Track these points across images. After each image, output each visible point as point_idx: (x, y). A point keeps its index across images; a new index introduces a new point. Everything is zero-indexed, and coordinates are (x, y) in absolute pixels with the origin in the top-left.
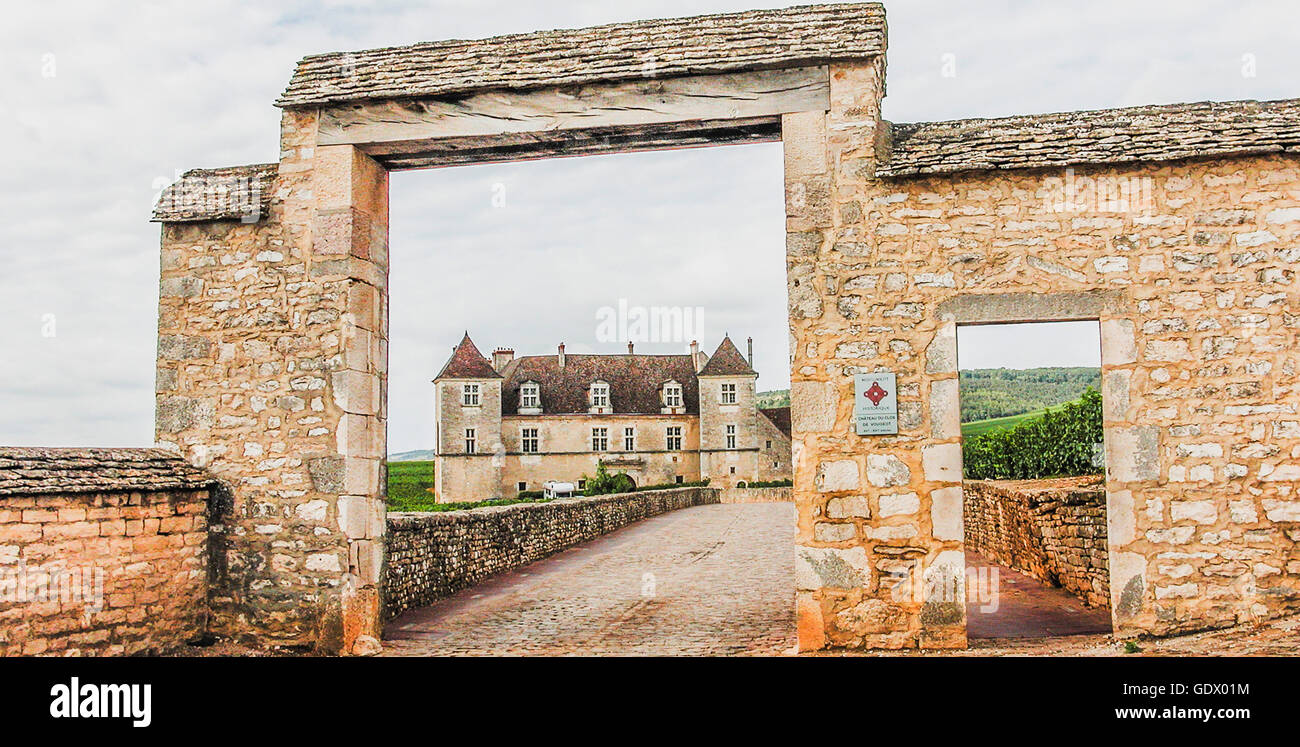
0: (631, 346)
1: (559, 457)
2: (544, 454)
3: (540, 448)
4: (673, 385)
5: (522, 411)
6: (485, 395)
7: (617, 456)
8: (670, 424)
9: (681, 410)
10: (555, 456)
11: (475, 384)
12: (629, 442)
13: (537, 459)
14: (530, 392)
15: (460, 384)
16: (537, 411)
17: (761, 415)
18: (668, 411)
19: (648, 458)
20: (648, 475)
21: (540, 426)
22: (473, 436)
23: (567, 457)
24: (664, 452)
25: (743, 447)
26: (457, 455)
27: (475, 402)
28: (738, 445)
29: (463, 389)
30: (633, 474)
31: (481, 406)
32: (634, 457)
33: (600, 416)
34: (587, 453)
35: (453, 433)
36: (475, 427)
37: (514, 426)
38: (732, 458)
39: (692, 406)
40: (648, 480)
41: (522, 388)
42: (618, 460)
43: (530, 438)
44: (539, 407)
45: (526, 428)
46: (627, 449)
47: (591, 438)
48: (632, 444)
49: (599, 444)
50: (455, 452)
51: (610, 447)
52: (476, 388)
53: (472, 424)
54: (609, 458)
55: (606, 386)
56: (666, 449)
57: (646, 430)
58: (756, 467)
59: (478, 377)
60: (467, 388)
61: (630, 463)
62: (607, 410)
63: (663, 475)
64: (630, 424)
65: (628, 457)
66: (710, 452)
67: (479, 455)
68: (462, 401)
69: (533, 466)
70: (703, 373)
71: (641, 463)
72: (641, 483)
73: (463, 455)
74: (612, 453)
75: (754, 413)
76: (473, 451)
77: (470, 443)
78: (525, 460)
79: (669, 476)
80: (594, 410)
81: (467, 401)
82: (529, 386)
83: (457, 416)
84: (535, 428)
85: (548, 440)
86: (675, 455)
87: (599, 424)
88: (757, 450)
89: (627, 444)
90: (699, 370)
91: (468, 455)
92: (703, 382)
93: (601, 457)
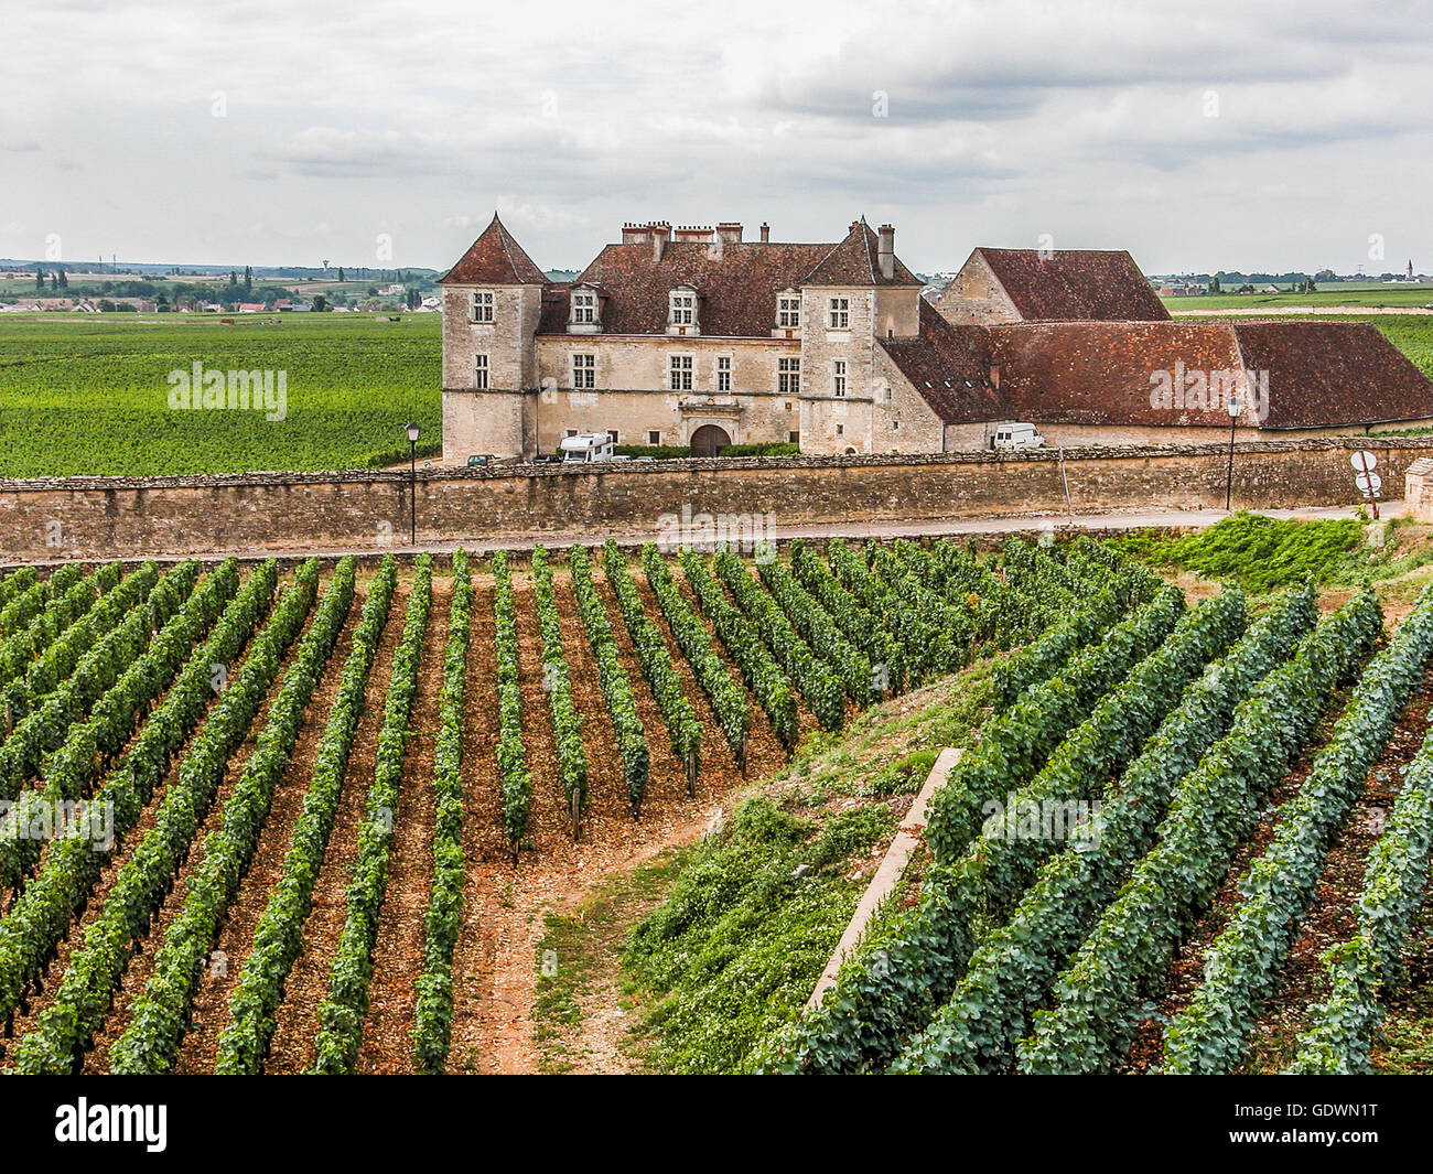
0: (765, 229)
1: (622, 396)
2: (602, 392)
3: (598, 383)
4: (789, 295)
5: (574, 329)
6: (500, 307)
7: (704, 398)
8: (784, 353)
10: (617, 396)
11: (488, 292)
12: (724, 379)
13: (592, 398)
14: (586, 303)
15: (469, 292)
16: (591, 329)
17: (879, 349)
18: (781, 334)
19: (750, 403)
20: (750, 428)
21: (596, 351)
22: (485, 365)
23: (634, 400)
24: (773, 395)
25: (854, 396)
26: (463, 391)
27: (489, 317)
28: (848, 394)
29: (471, 299)
30: (728, 425)
31: (495, 324)
32: (729, 401)
33: (681, 340)
34: (662, 392)
35: (458, 360)
36: (487, 353)
37: (561, 350)
38: (839, 411)
40: (749, 435)
41: (573, 295)
42: (705, 405)
43: (584, 368)
44: (596, 324)
45: (578, 353)
46: (721, 388)
47: (668, 369)
48: (728, 382)
49: (681, 381)
50: (461, 386)
51: (695, 385)
52: (489, 298)
53: (483, 348)
54: (693, 400)
55: (692, 295)
56: (776, 389)
57: (748, 362)
58: (869, 427)
59: (490, 282)
60: (478, 298)
61: (721, 410)
62: (691, 331)
63: (771, 429)
64: (726, 352)
65: (720, 401)
66: (813, 400)
67: (491, 392)
68: (471, 315)
69: (587, 408)
70: (808, 280)
71: (738, 411)
72: (738, 439)
73: (470, 391)
74: (697, 394)
75: (870, 345)
76: (485, 385)
77: (482, 376)
78: (576, 399)
79: (779, 432)
80: (673, 330)
81: (479, 316)
82: (583, 293)
83: (464, 336)
84: (590, 353)
85: (608, 370)
86: (788, 400)
87: (679, 351)
88: (870, 401)
89: (721, 382)
91: (477, 392)
92: (807, 294)
93: (681, 398)
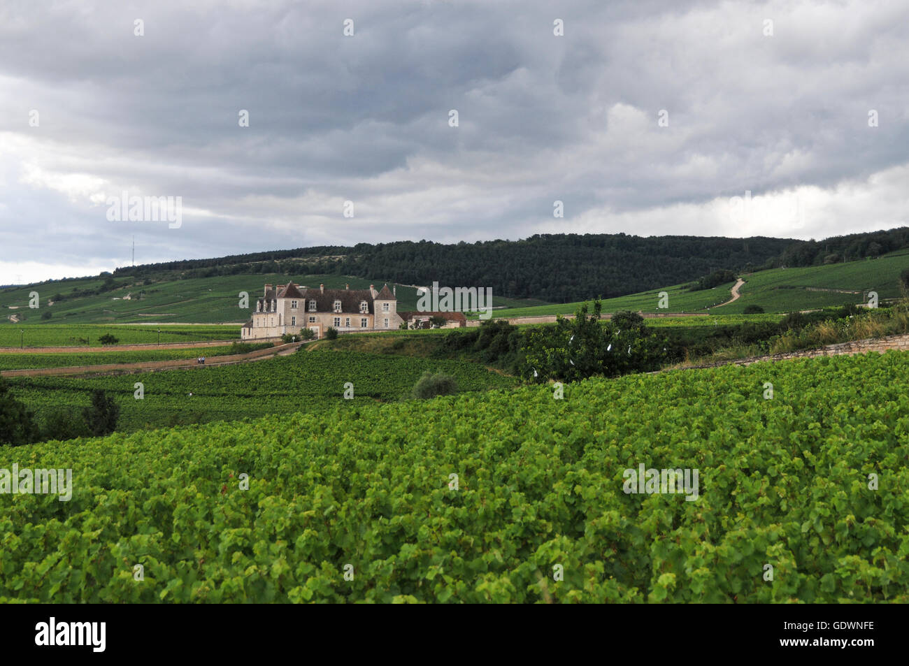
4: (365, 302)
5: (310, 311)
6: (299, 305)
8: (363, 317)
9: (367, 312)
11: (296, 300)
14: (313, 303)
15: (290, 300)
16: (315, 311)
17: (398, 315)
18: (362, 312)
21: (316, 316)
22: (294, 319)
27: (296, 307)
28: (389, 326)
29: (291, 302)
31: (298, 309)
33: (338, 313)
35: (288, 318)
36: (295, 316)
37: (308, 315)
39: (371, 311)
41: (310, 302)
43: (312, 320)
44: (316, 309)
45: (311, 316)
47: (334, 321)
48: (349, 324)
49: (337, 324)
50: (288, 325)
51: (341, 325)
52: (296, 302)
55: (340, 302)
56: (361, 327)
57: (354, 319)
59: (297, 298)
60: (293, 302)
62: (340, 311)
64: (348, 317)
68: (291, 307)
70: (376, 299)
74: (341, 327)
75: (395, 315)
77: (293, 322)
80: (335, 311)
81: (293, 307)
82: (313, 301)
84: (314, 317)
85: (319, 321)
87: (337, 317)
89: (347, 324)
90: (374, 297)
92: (376, 303)
